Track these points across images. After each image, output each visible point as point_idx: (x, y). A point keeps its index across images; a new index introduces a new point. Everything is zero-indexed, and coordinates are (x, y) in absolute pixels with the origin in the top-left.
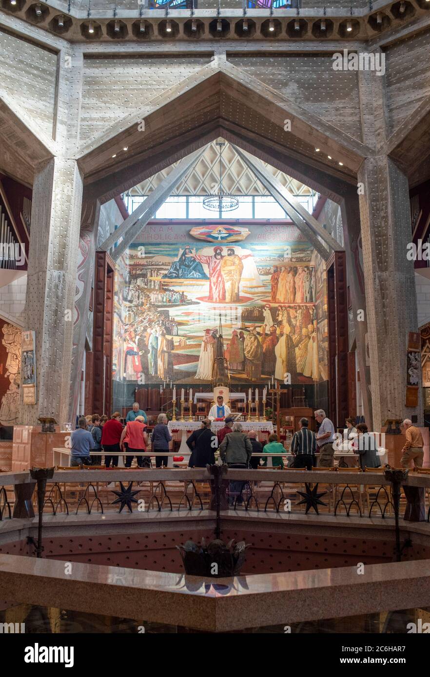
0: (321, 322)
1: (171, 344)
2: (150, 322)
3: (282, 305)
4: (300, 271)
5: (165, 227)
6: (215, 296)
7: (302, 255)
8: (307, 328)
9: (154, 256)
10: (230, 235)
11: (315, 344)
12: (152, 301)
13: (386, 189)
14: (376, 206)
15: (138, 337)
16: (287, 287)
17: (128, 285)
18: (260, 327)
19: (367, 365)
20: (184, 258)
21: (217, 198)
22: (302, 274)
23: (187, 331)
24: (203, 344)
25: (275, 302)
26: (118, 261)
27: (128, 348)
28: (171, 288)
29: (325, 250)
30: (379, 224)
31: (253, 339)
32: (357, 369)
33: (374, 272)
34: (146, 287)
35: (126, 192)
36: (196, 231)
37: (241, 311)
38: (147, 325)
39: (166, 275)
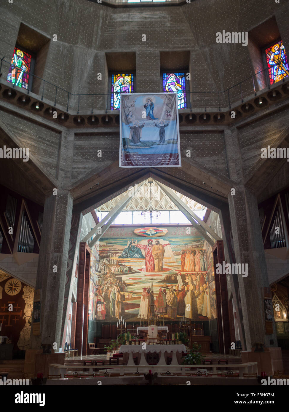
0: (211, 282)
1: (123, 297)
2: (111, 284)
3: (188, 273)
4: (197, 253)
5: (119, 229)
6: (149, 268)
7: (198, 244)
8: (203, 286)
9: (113, 246)
10: (157, 233)
11: (208, 296)
12: (112, 271)
13: (244, 204)
14: (240, 213)
15: (104, 293)
16: (190, 263)
17: (98, 262)
18: (175, 286)
19: (240, 308)
20: (130, 246)
21: (150, 212)
22: (199, 255)
23: (132, 289)
24: (142, 297)
25: (184, 271)
26: (93, 248)
27: (98, 300)
28: (123, 264)
30: (242, 224)
31: (171, 292)
32: (234, 311)
33: (241, 252)
34: (109, 263)
35: (97, 209)
36: (137, 231)
37: (164, 277)
38: (109, 286)
39: (120, 256)
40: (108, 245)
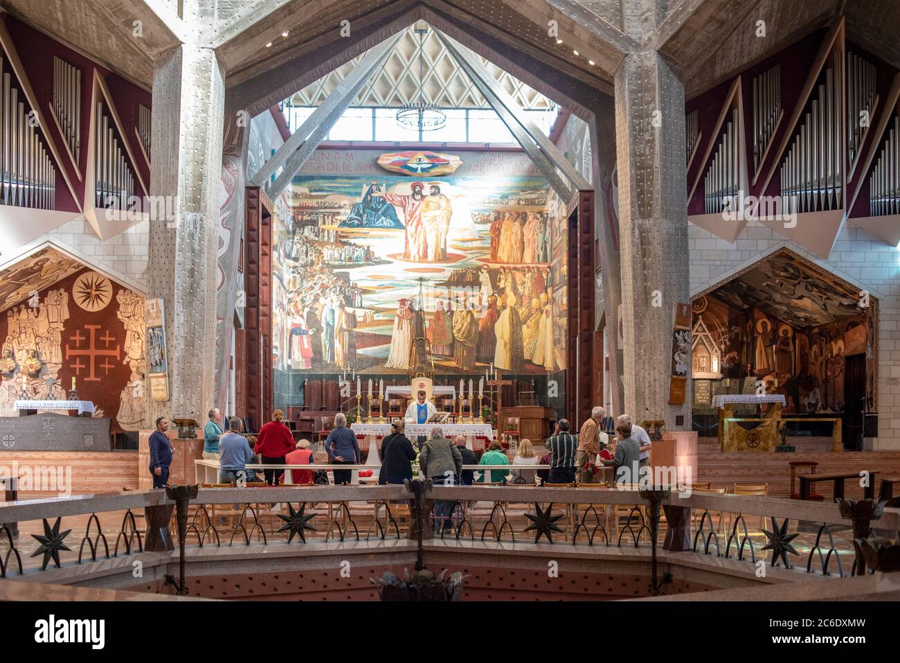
0: (558, 289)
1: (352, 319)
2: (324, 288)
3: (506, 266)
4: (530, 218)
5: (342, 153)
6: (414, 252)
7: (533, 196)
8: (538, 298)
9: (327, 195)
10: (434, 166)
11: (549, 321)
12: (325, 258)
13: (653, 100)
14: (639, 124)
16: (513, 242)
17: (291, 236)
19: (619, 348)
20: (369, 198)
21: (417, 111)
22: (533, 223)
23: (373, 301)
24: (396, 319)
25: (496, 262)
26: (277, 201)
27: (293, 324)
28: (352, 241)
29: (566, 189)
30: (642, 152)
31: (465, 313)
32: (606, 354)
33: (633, 220)
34: (317, 239)
35: (286, 100)
36: (387, 160)
37: (449, 274)
38: (320, 293)
39: (344, 222)
40: (313, 194)
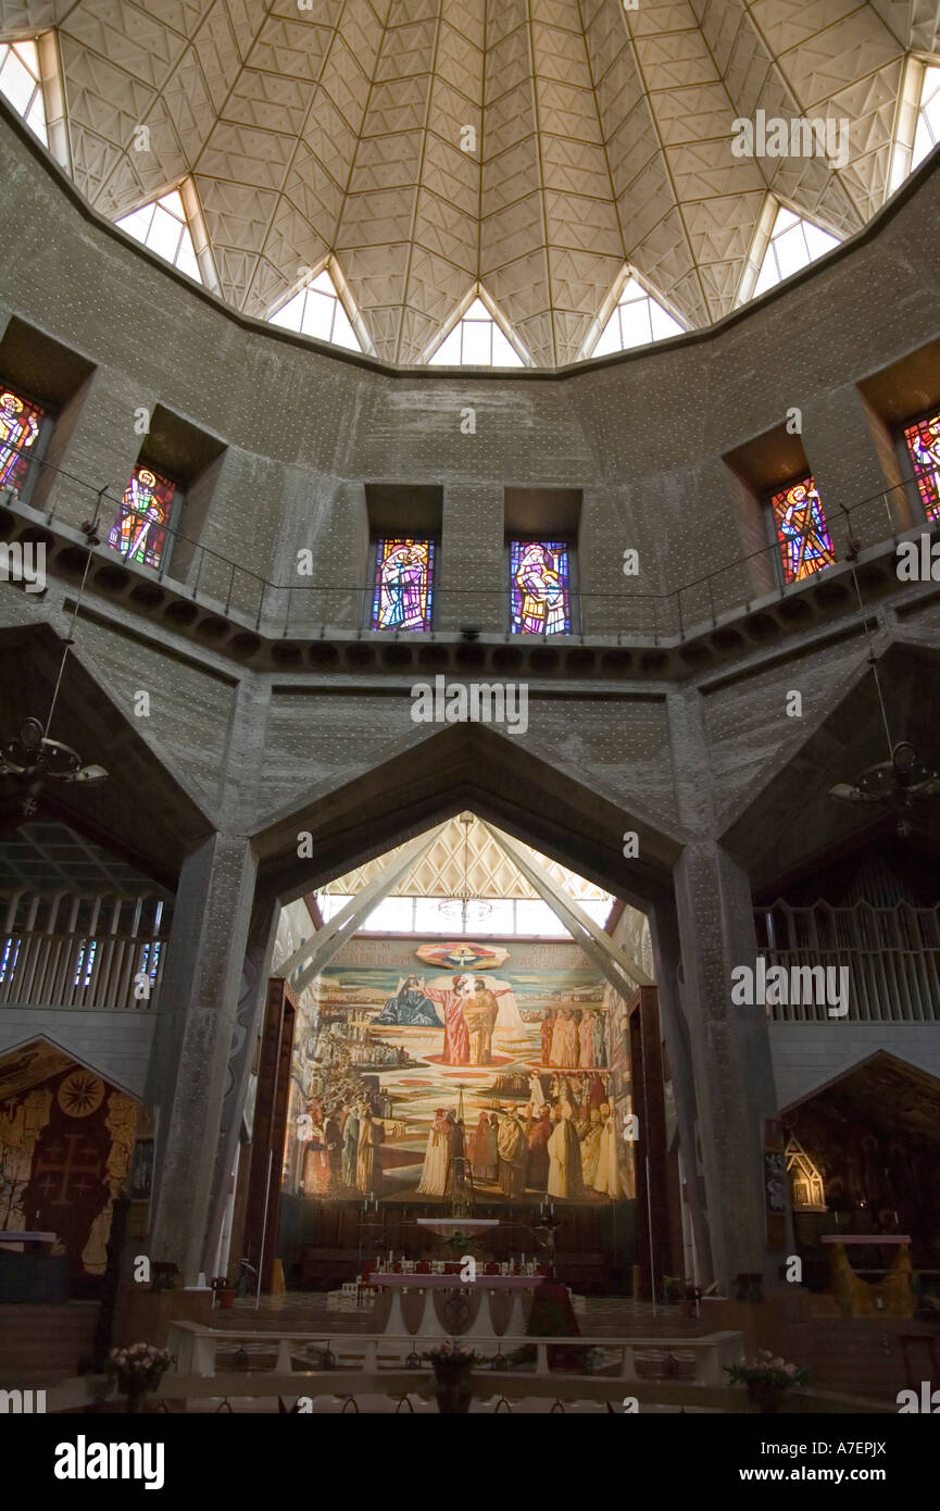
0: (620, 1099)
1: (379, 1132)
2: (349, 1094)
3: (559, 1070)
4: (586, 1016)
5: (379, 944)
6: (454, 1055)
7: (588, 992)
8: (598, 1108)
9: (359, 989)
10: (478, 959)
11: (612, 1137)
12: (353, 1060)
13: (716, 891)
14: (703, 916)
15: (327, 1120)
16: (567, 1043)
17: (315, 1033)
18: (524, 1106)
19: (699, 1173)
20: (405, 992)
21: (461, 902)
22: (589, 1023)
23: (405, 1110)
24: (432, 1133)
25: (548, 1067)
26: (303, 995)
27: (310, 1137)
28: (384, 1041)
29: (624, 984)
31: (512, 1125)
32: (683, 1181)
33: (702, 1021)
34: (344, 1037)
35: (322, 889)
36: (426, 952)
37: (495, 1080)
38: (343, 1099)
39: (377, 1019)
40: (344, 987)
